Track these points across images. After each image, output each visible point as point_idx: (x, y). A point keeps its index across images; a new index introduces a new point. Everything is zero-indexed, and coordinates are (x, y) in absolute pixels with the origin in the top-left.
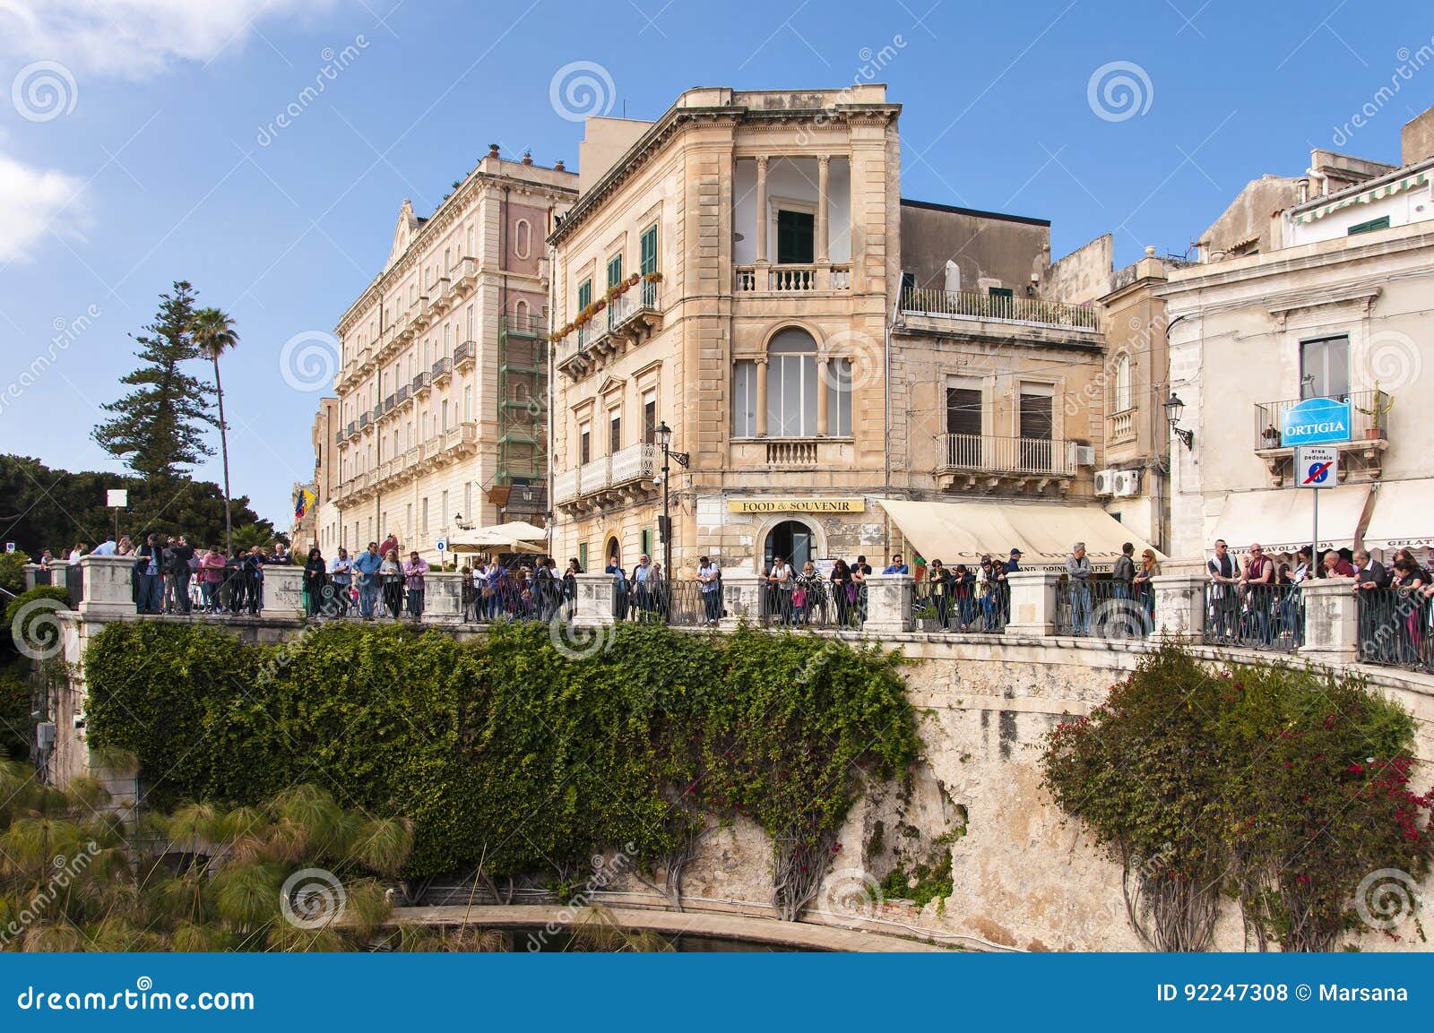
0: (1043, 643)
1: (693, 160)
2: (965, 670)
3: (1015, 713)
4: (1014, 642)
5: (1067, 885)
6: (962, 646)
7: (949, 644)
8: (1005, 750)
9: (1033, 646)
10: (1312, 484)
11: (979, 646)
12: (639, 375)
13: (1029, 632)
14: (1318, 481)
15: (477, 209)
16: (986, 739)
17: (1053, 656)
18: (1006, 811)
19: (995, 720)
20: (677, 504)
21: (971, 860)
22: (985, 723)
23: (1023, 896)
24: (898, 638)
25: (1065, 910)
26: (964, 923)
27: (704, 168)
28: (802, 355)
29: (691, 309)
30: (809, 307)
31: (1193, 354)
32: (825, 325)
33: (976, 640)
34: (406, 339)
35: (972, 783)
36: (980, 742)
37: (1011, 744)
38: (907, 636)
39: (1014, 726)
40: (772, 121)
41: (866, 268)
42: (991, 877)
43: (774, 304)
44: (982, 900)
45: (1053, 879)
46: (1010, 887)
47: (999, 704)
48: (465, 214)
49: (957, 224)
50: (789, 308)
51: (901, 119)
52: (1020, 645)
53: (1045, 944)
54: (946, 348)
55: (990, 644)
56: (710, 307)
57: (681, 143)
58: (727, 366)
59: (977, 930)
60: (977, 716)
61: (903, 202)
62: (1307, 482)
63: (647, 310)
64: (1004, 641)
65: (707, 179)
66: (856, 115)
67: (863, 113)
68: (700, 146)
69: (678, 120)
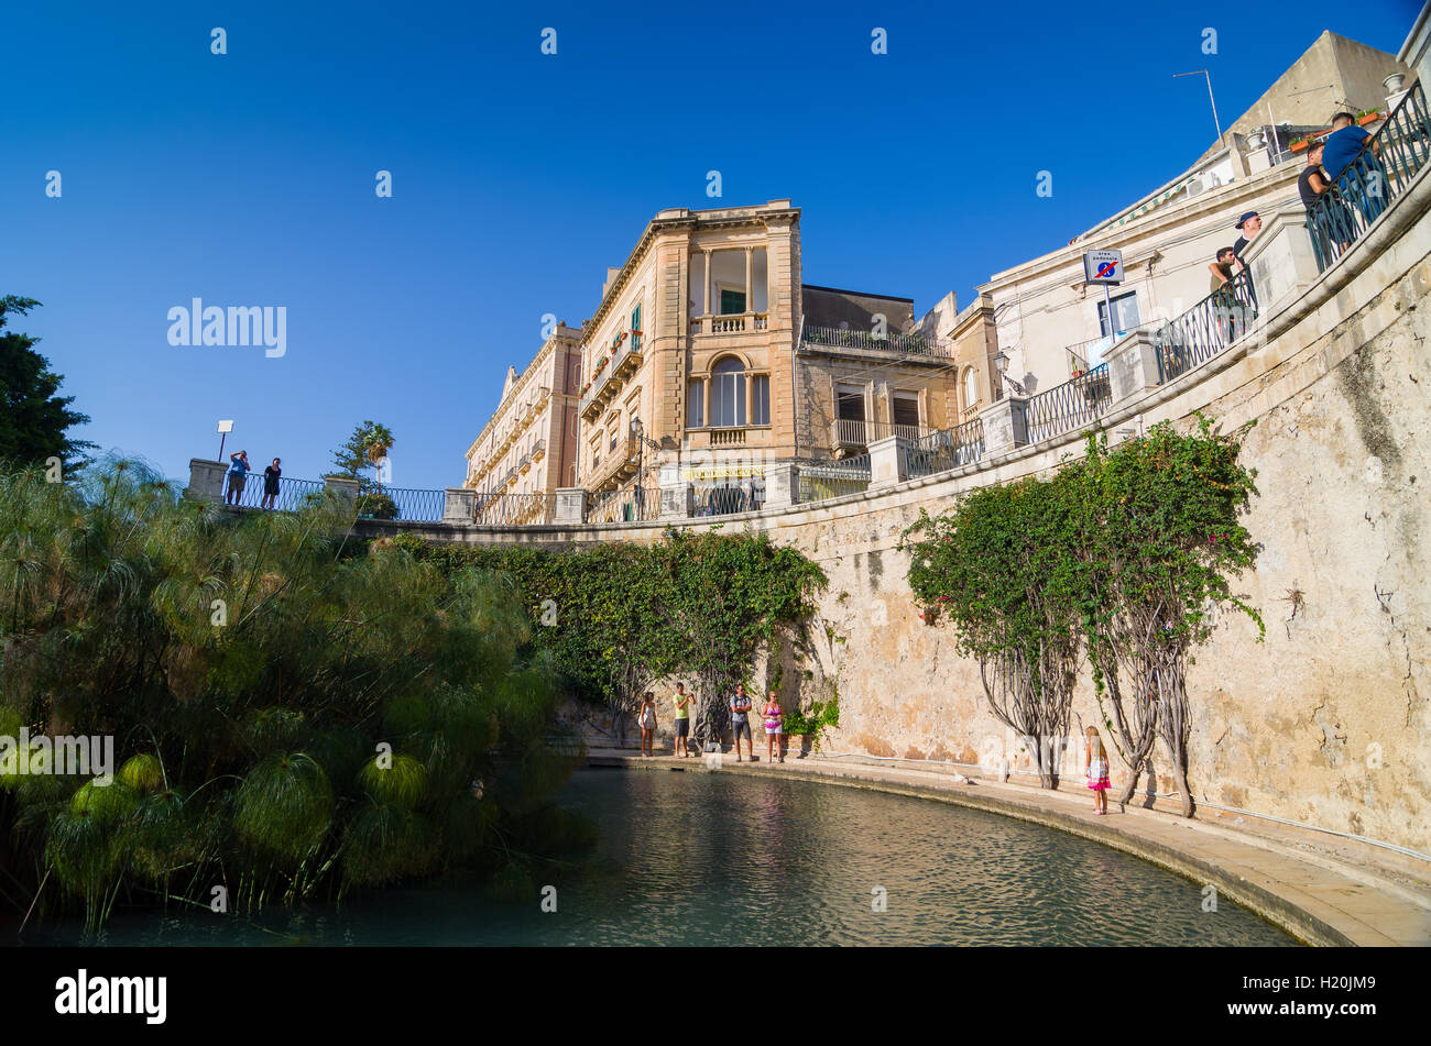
0: (898, 489)
1: (662, 253)
2: (840, 526)
3: (880, 552)
4: (875, 494)
5: (931, 690)
6: (837, 508)
7: (826, 507)
8: (874, 583)
9: (891, 494)
10: (1102, 278)
11: (850, 505)
12: (627, 402)
13: (887, 484)
14: (1107, 276)
15: (550, 359)
16: (858, 577)
17: (907, 498)
18: (878, 635)
19: (864, 561)
20: (647, 476)
21: (852, 684)
22: (857, 565)
23: (898, 707)
24: (789, 510)
25: (934, 713)
26: (850, 742)
27: (669, 257)
28: (735, 374)
29: (660, 345)
30: (739, 341)
31: (1015, 328)
32: (751, 353)
33: (846, 500)
34: (506, 450)
35: (850, 618)
36: (854, 582)
37: (878, 577)
38: (795, 508)
39: (880, 563)
40: (715, 227)
41: (779, 313)
42: (869, 696)
43: (716, 340)
44: (863, 717)
45: (921, 688)
46: (886, 701)
47: (868, 547)
48: (543, 363)
49: (847, 302)
50: (726, 343)
51: (801, 219)
52: (880, 496)
53: (919, 749)
54: (837, 365)
55: (857, 501)
56: (672, 343)
57: (655, 244)
58: (682, 381)
59: (862, 746)
60: (851, 560)
61: (804, 286)
62: (1098, 276)
63: (633, 354)
64: (867, 496)
65: (671, 264)
66: (770, 218)
67: (775, 217)
68: (667, 244)
69: (653, 230)
